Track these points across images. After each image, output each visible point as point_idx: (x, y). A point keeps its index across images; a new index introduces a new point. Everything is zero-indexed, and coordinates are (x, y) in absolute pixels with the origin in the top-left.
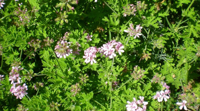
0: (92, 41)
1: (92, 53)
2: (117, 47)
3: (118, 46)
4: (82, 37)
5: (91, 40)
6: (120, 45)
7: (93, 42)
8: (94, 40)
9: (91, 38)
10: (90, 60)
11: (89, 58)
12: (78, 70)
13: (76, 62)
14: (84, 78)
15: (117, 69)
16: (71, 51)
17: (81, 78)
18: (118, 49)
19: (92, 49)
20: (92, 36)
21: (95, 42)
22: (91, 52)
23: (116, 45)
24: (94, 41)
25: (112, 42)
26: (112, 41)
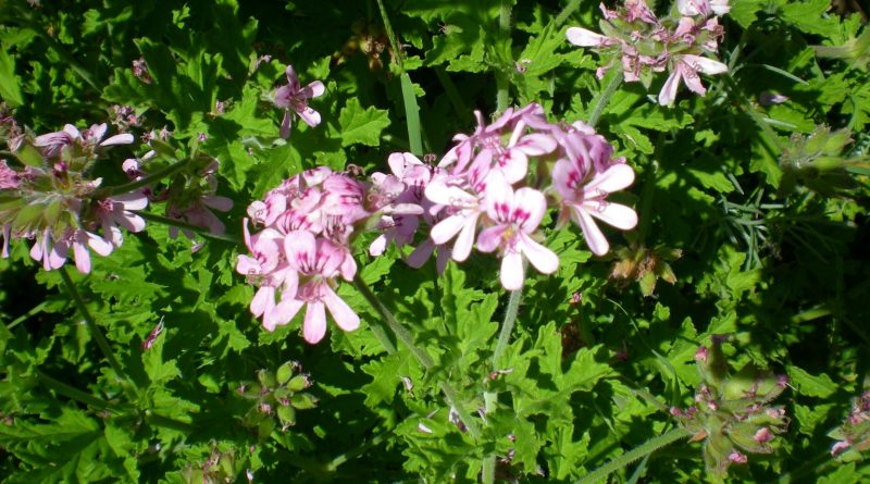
0: (321, 127)
1: (319, 236)
2: (572, 176)
3: (580, 161)
4: (238, 97)
5: (313, 118)
6: (592, 154)
7: (335, 135)
8: (341, 120)
9: (316, 105)
10: (300, 304)
11: (290, 277)
12: (226, 339)
13: (215, 278)
14: (279, 394)
15: (551, 364)
16: (135, 213)
17: (255, 389)
18: (579, 196)
19: (315, 196)
20: (319, 91)
21: (348, 137)
22: (303, 220)
23: (559, 153)
24: (338, 128)
25: (509, 127)
26: (509, 114)
